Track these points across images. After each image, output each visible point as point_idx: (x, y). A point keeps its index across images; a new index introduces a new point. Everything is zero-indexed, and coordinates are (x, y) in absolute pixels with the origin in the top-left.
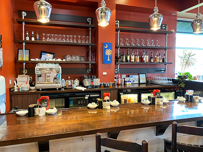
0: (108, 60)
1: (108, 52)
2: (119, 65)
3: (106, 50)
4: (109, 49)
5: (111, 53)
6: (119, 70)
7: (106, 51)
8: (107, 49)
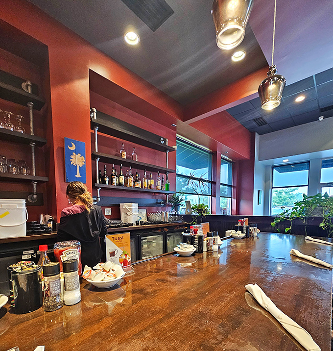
0: (77, 176)
1: (77, 160)
2: (99, 190)
3: (72, 155)
4: (79, 155)
5: (84, 164)
6: (99, 199)
7: (72, 157)
8: (74, 154)
